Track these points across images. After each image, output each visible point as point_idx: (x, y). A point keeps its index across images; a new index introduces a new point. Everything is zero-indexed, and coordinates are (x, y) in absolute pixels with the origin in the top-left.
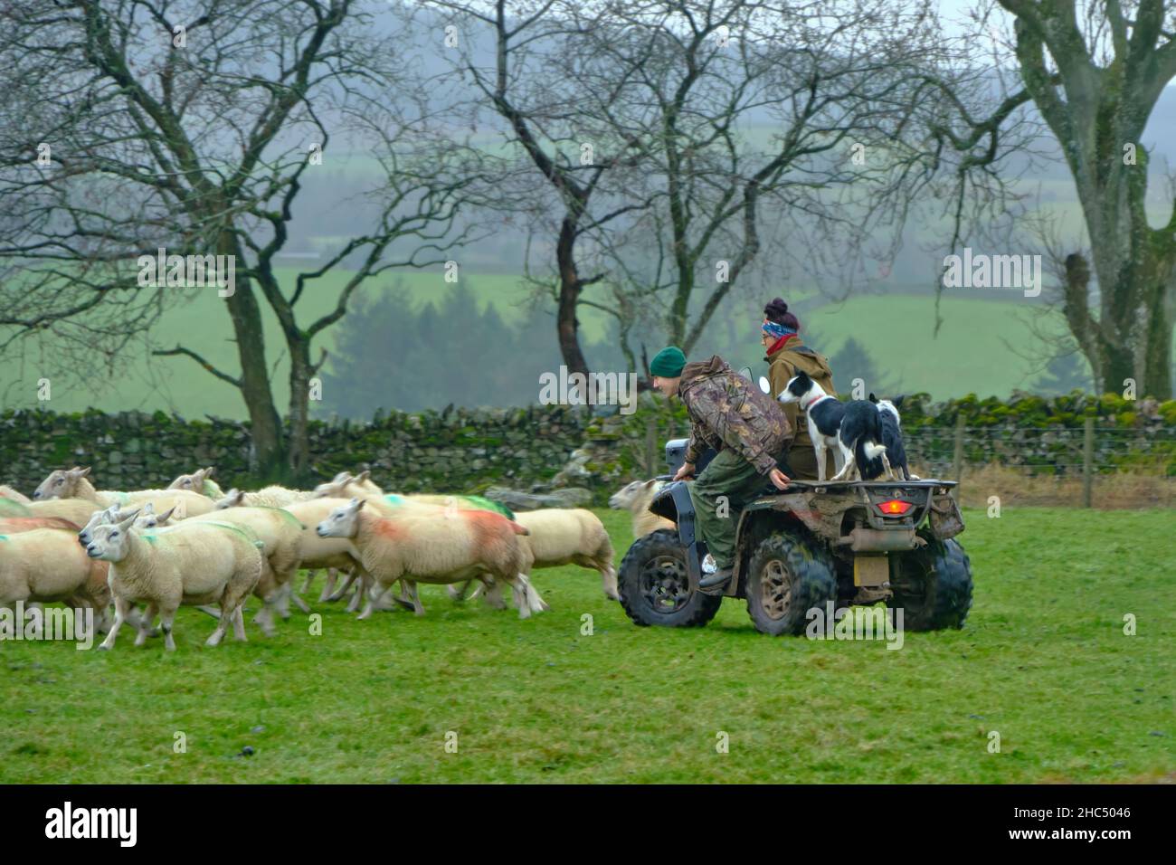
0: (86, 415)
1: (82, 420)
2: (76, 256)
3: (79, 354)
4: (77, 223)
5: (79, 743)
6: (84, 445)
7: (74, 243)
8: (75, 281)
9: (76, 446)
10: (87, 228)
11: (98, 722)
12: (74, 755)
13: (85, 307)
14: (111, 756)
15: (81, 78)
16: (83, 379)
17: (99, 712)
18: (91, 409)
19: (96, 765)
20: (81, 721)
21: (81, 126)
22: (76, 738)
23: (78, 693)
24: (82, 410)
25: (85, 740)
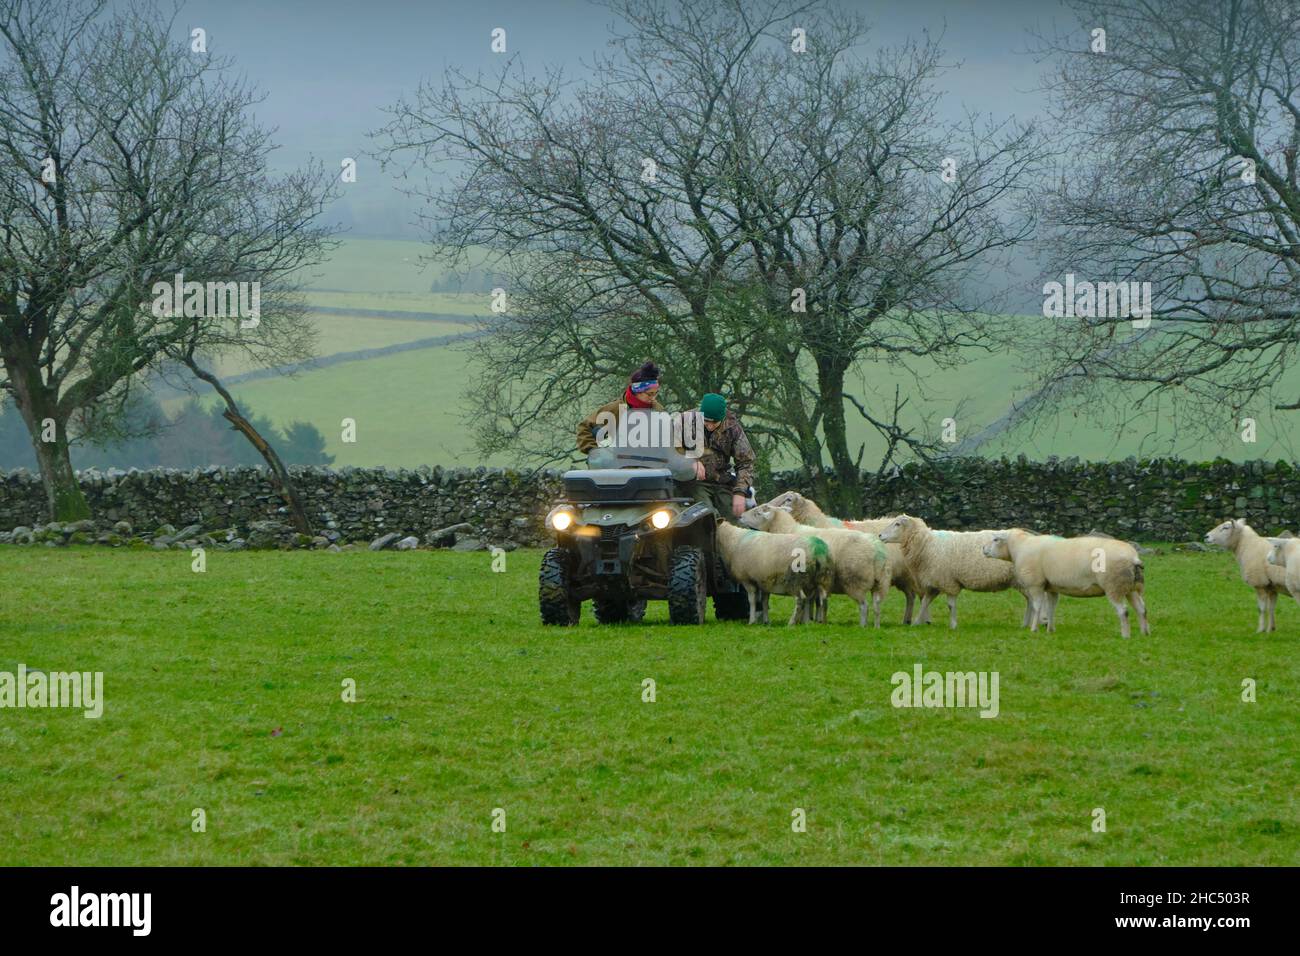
0: (1215, 464)
1: (1211, 469)
2: (1208, 319)
3: (1208, 408)
4: (1208, 288)
5: (1189, 765)
6: (1212, 491)
7: (1205, 307)
8: (1205, 342)
9: (1205, 492)
10: (1216, 293)
11: (1207, 746)
12: (1184, 776)
13: (1214, 366)
14: (1217, 777)
15: (1213, 157)
16: (1212, 431)
17: (1209, 737)
18: (1219, 458)
19: (1203, 786)
20: (1191, 745)
21: (1213, 200)
22: (1186, 760)
23: (1190, 719)
24: (1211, 460)
25: (1194, 762)
